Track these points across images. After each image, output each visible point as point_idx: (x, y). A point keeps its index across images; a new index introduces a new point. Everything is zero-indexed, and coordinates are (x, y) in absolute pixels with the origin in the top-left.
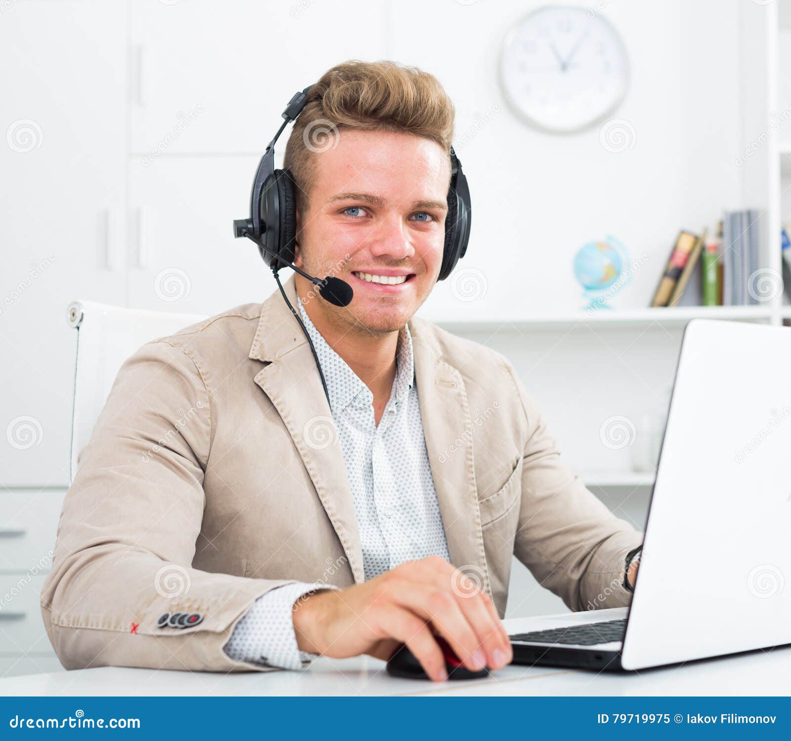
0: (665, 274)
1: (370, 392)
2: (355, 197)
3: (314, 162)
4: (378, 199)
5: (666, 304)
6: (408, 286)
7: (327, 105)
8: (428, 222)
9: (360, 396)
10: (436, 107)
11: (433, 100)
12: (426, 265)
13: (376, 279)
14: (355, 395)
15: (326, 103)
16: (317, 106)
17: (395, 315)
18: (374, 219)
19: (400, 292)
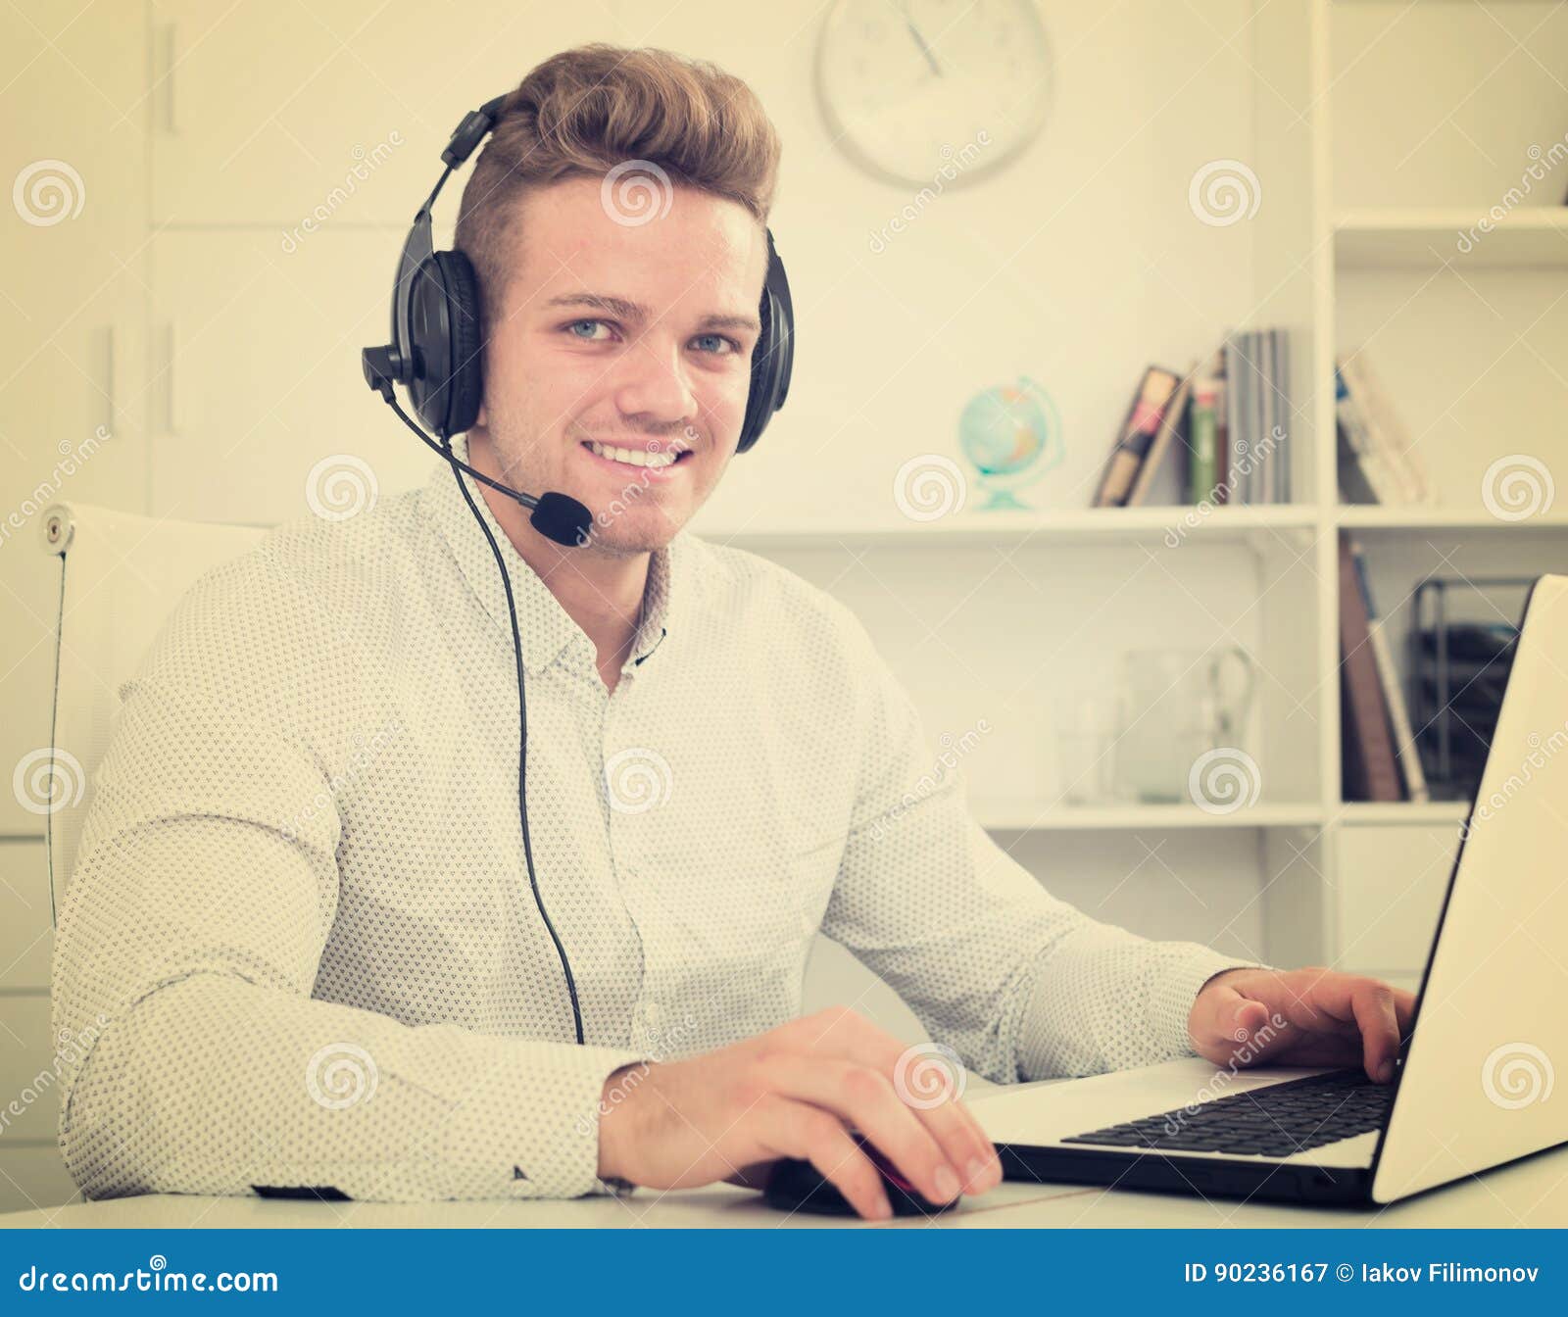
0: (1121, 446)
1: (590, 642)
2: (592, 301)
3: (518, 232)
4: (635, 308)
5: (1123, 502)
6: (681, 471)
7: (548, 127)
8: (723, 354)
9: (573, 650)
10: (750, 143)
11: (746, 129)
12: (713, 436)
13: (623, 455)
14: (561, 647)
15: (545, 122)
16: (526, 126)
17: (655, 521)
18: (625, 343)
19: (667, 480)
